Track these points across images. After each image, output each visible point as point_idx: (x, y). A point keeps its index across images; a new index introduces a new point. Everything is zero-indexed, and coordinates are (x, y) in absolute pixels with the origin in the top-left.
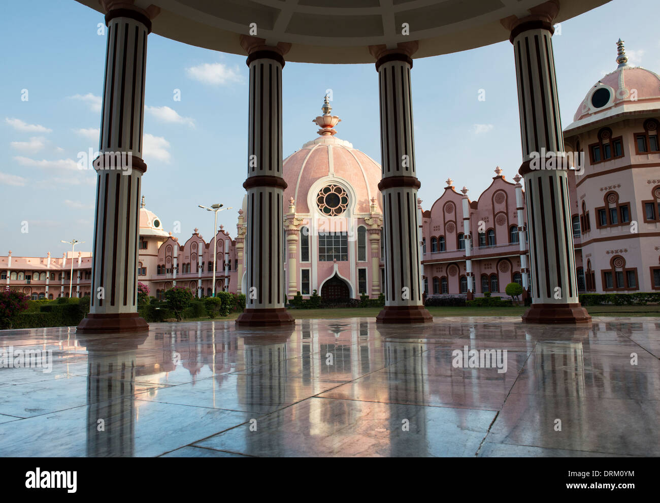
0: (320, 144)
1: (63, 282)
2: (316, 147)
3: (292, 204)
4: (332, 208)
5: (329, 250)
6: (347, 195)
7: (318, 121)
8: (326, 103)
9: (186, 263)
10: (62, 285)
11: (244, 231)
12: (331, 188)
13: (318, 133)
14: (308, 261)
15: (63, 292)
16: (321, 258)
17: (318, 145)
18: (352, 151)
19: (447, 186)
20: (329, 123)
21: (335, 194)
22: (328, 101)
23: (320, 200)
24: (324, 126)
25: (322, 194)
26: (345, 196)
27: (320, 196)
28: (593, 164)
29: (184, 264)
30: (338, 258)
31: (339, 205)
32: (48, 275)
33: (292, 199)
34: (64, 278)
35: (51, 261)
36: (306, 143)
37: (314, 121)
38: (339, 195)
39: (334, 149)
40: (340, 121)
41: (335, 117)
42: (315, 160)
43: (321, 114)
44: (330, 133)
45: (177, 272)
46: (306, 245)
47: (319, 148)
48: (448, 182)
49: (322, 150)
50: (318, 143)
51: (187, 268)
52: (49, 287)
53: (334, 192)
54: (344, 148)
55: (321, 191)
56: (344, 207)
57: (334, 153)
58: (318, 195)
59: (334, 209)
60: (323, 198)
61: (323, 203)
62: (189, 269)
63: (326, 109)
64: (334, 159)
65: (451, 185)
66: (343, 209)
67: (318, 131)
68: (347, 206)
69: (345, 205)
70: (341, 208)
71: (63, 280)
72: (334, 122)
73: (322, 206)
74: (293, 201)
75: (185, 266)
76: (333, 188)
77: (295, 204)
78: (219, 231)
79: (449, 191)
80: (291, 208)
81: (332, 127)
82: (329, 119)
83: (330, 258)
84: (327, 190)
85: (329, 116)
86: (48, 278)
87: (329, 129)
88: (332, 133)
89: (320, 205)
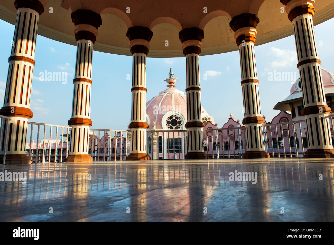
0: (168, 93)
1: (40, 155)
2: (166, 94)
3: (154, 125)
4: (174, 127)
5: (172, 147)
6: (181, 120)
7: (167, 80)
8: (171, 72)
9: (102, 148)
10: (40, 157)
11: (130, 136)
12: (173, 116)
13: (167, 86)
14: (162, 153)
15: (40, 160)
16: (168, 152)
17: (167, 93)
18: (183, 96)
19: (230, 117)
20: (172, 82)
21: (175, 119)
22: (172, 71)
23: (168, 123)
24: (170, 83)
25: (169, 119)
26: (180, 120)
27: (168, 120)
28: (300, 116)
29: (100, 149)
30: (176, 151)
31: (177, 125)
32: (32, 152)
33: (154, 122)
34: (40, 153)
35: (34, 145)
36: (161, 92)
37: (165, 80)
38: (177, 120)
39: (175, 96)
40: (177, 80)
41: (175, 79)
42: (165, 102)
43: (168, 77)
44: (173, 87)
45: (97, 153)
46: (161, 145)
47: (167, 95)
48: (231, 115)
49: (169, 96)
50: (167, 92)
51: (102, 150)
52: (33, 158)
53: (174, 119)
54: (179, 95)
55: (168, 118)
56: (180, 126)
57: (175, 98)
58: (167, 120)
59: (175, 127)
60: (169, 121)
61: (169, 124)
62: (103, 151)
63: (171, 75)
64: (175, 102)
65: (232, 117)
66: (179, 127)
67: (167, 85)
68: (181, 125)
69: (180, 125)
70: (178, 127)
71: (40, 154)
72: (175, 81)
73: (169, 126)
74: (154, 123)
75: (101, 150)
76: (174, 116)
77: (156, 124)
78: (118, 133)
79: (231, 120)
80: (154, 127)
81: (173, 83)
82: (172, 80)
83: (172, 152)
84: (171, 117)
85: (173, 78)
86: (32, 153)
87: (172, 84)
88: (174, 86)
89: (168, 125)
